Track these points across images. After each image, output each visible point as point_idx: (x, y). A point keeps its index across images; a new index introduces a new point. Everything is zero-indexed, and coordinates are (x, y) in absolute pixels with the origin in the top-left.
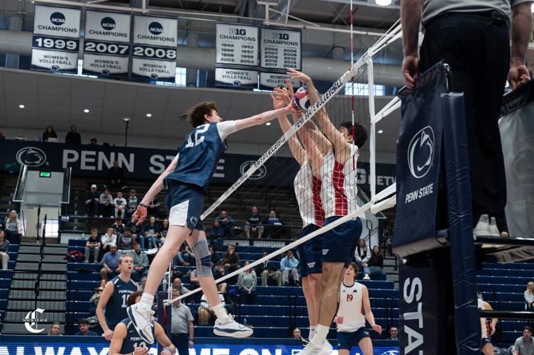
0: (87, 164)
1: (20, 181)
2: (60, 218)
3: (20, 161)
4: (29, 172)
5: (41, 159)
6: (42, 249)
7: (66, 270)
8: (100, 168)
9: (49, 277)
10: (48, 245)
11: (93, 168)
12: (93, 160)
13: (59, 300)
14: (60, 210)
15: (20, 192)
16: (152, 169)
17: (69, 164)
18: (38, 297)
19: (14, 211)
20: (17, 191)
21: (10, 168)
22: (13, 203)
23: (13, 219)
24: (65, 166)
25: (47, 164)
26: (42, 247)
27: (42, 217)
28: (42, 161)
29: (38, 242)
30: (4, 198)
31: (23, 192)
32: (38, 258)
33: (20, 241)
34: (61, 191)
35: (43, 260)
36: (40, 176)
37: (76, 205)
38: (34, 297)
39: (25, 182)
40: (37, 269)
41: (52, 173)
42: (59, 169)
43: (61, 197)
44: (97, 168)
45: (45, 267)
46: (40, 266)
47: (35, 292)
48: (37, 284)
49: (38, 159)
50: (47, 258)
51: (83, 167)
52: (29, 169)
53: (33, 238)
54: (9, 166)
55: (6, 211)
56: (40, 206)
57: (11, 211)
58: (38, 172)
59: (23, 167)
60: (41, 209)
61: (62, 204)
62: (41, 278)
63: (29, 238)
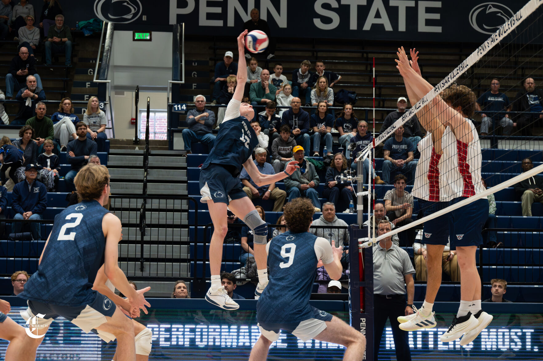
0: (210, 16)
1: (103, 47)
2: (170, 107)
3: (100, 16)
4: (116, 32)
5: (133, 11)
6: (146, 159)
7: (186, 192)
8: (231, 22)
9: (163, 204)
10: (153, 152)
11: (219, 23)
12: (218, 10)
13: (180, 243)
14: (171, 94)
15: (103, 66)
16: (317, 22)
17: (180, 18)
18: (146, 238)
19: (94, 98)
20: (100, 65)
21: (85, 27)
22: (93, 85)
23: (93, 111)
24: (173, 21)
25: (144, 18)
26: (146, 156)
27: (142, 106)
28: (135, 15)
29: (137, 148)
30: (78, 78)
31: (108, 66)
32: (140, 174)
33: (109, 148)
34: (170, 64)
35: (149, 178)
36: (134, 40)
37: (194, 86)
38: (139, 238)
39: (110, 50)
40: (140, 192)
41: (154, 33)
42: (165, 27)
43: (170, 74)
44: (225, 22)
45: (152, 189)
46: (145, 187)
47: (140, 230)
48: (143, 217)
49: (130, 11)
50: (154, 174)
51: (203, 22)
52: (116, 28)
53: (128, 142)
54: (82, 23)
55: (83, 99)
56: (138, 90)
57: (89, 97)
58: (130, 33)
59: (107, 24)
60: (141, 94)
61: (173, 84)
62: (148, 206)
63: (122, 142)
